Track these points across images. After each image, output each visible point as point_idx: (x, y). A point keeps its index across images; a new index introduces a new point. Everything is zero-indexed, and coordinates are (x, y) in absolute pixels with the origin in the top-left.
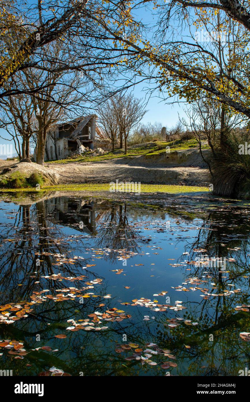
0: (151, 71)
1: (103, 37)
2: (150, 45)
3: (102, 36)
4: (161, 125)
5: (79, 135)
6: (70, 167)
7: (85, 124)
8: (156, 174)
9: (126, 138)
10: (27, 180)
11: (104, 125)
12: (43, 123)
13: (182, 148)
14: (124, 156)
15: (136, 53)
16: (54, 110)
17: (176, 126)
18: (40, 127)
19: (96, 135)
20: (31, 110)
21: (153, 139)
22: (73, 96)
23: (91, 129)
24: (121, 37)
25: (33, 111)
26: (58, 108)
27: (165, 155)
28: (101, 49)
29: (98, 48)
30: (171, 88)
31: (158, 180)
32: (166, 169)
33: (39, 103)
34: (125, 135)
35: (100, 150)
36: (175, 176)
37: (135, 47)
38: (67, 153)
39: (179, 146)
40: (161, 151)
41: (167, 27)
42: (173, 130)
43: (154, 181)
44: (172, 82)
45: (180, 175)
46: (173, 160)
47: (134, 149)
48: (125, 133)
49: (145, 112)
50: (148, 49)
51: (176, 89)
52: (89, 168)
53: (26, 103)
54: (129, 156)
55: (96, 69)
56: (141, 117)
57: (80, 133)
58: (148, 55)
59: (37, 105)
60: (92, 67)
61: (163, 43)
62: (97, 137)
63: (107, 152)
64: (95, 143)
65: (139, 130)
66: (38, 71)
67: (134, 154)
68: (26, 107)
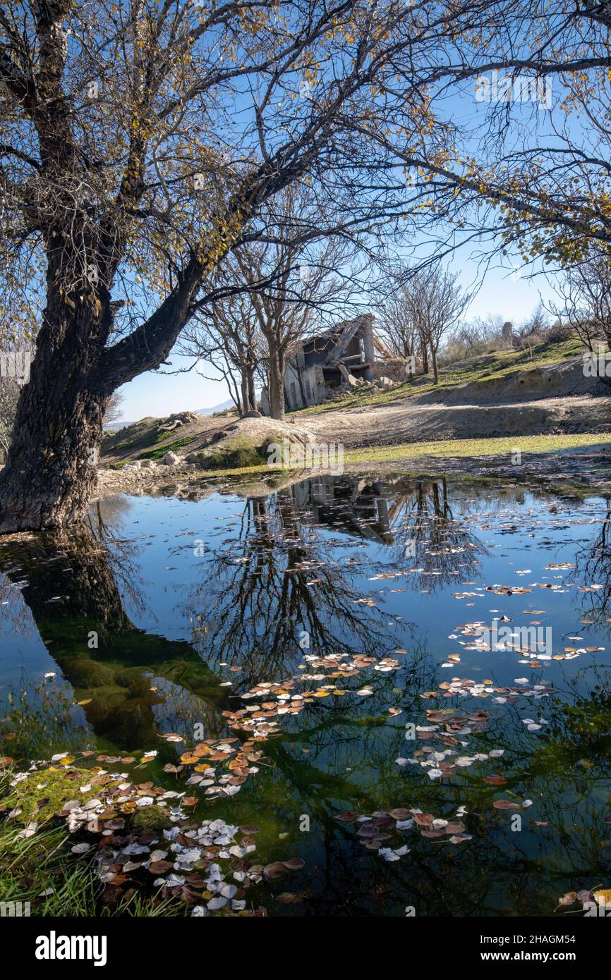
0: (481, 216)
1: (383, 165)
2: (477, 166)
3: (379, 162)
4: (499, 318)
5: (343, 356)
6: (334, 419)
7: (353, 335)
8: (502, 416)
9: (434, 352)
10: (259, 450)
11: (389, 333)
12: (275, 342)
13: (550, 361)
14: (434, 387)
15: (451, 186)
16: (293, 314)
17: (532, 318)
18: (272, 349)
19: (376, 353)
20: (252, 320)
21: (489, 348)
22: (327, 283)
23: (365, 343)
24: (417, 160)
25: (255, 321)
26: (301, 309)
27: (517, 378)
28: (382, 188)
29: (376, 188)
30: (526, 244)
31: (507, 429)
32: (521, 405)
33: (266, 305)
34: (432, 346)
35: (386, 380)
36: (541, 417)
37: (448, 174)
38: (323, 392)
39: (543, 357)
40: (507, 371)
41: (508, 124)
42: (526, 327)
43: (498, 430)
44: (527, 232)
45: (551, 413)
46: (534, 385)
47: (451, 371)
48: (432, 343)
49: (469, 297)
50: (474, 176)
51: (537, 246)
52: (368, 418)
53: (241, 308)
54: (444, 386)
55: (371, 227)
56: (460, 309)
57: (344, 352)
58: (475, 187)
59: (263, 310)
60: (363, 225)
61: (502, 157)
62: (377, 357)
63: (400, 383)
64: (375, 368)
65: (458, 333)
66: (257, 246)
67: (451, 383)
68: (243, 316)
